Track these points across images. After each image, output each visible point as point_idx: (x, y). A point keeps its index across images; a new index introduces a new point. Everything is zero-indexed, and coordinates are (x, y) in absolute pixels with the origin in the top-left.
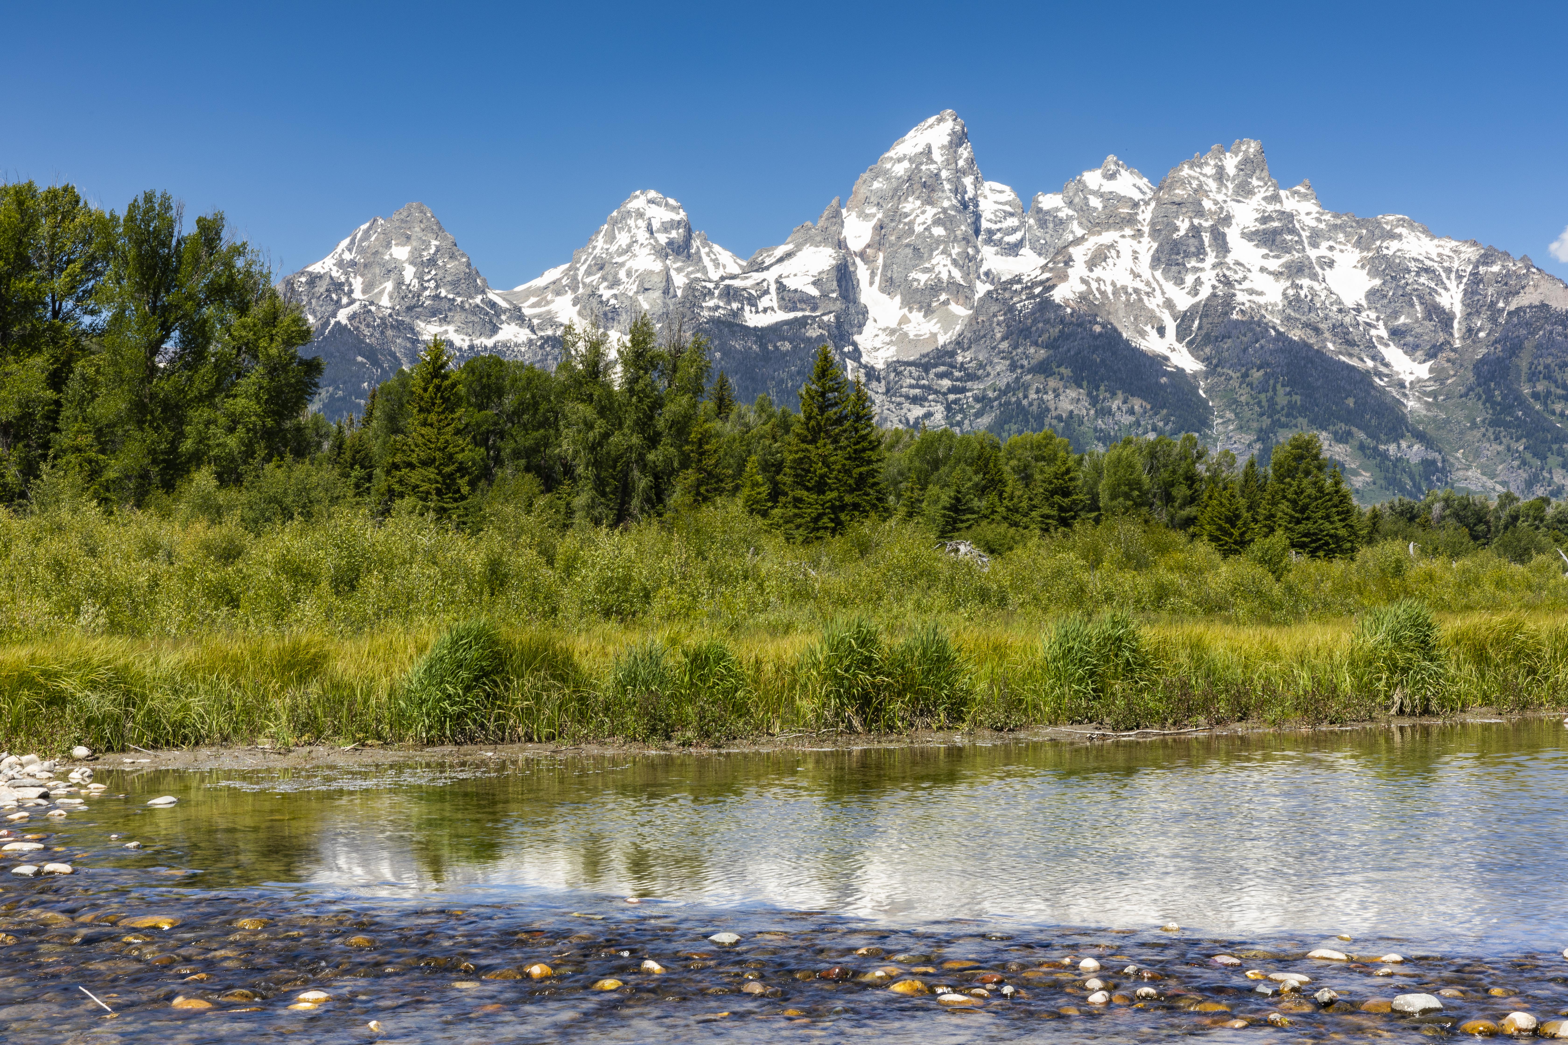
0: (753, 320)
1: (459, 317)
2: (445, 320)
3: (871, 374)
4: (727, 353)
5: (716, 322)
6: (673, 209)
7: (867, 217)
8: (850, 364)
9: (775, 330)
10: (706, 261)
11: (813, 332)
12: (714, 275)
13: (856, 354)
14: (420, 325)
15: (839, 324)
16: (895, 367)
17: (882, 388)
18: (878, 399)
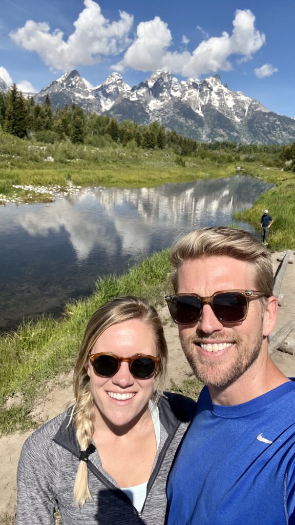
0: (132, 99)
1: (82, 93)
2: (79, 93)
3: (150, 111)
4: (127, 104)
5: (125, 99)
6: (120, 77)
7: (153, 82)
8: (147, 109)
9: (135, 102)
10: (125, 87)
11: (141, 102)
12: (126, 90)
13: (148, 107)
14: (75, 93)
15: (146, 102)
16: (154, 110)
17: (152, 114)
18: (151, 116)
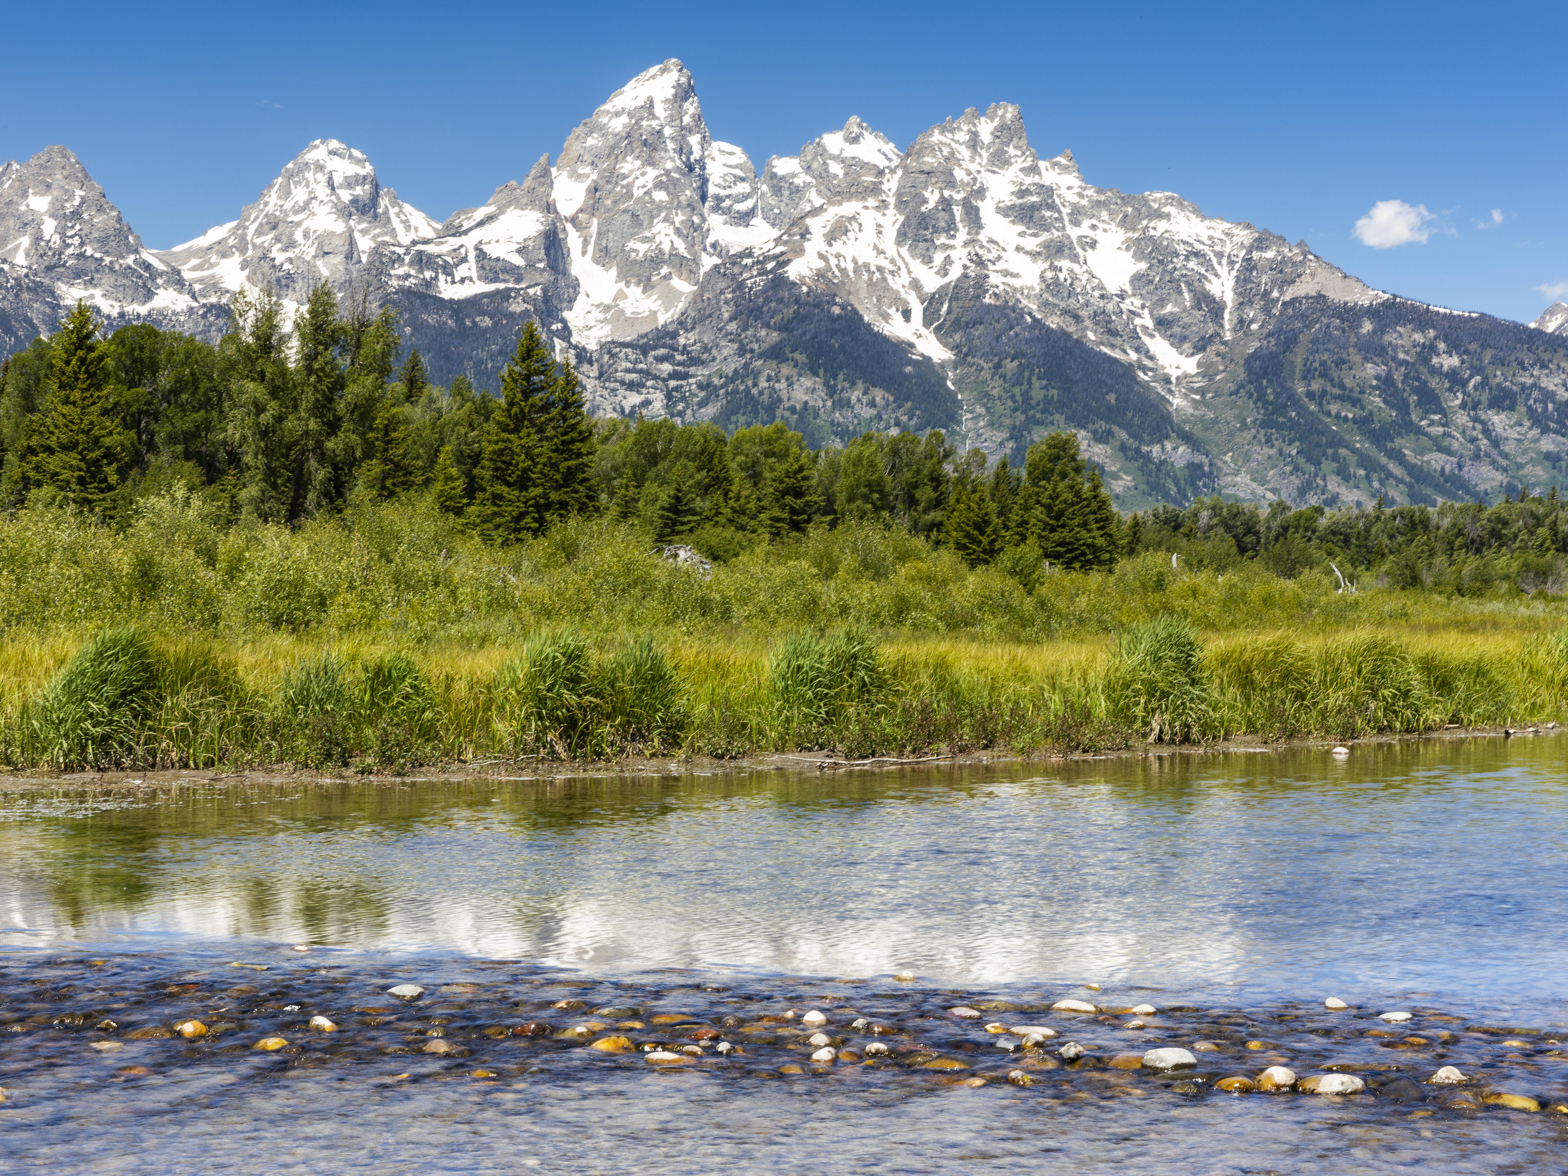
0: (448, 291)
1: (107, 280)
2: (91, 283)
3: (582, 355)
4: (418, 327)
5: (407, 293)
6: (359, 162)
7: (579, 177)
8: (558, 344)
9: (473, 303)
10: (396, 222)
11: (517, 307)
12: (405, 239)
13: (566, 333)
14: (62, 288)
15: (546, 298)
16: (609, 348)
17: (594, 372)
18: (590, 384)
